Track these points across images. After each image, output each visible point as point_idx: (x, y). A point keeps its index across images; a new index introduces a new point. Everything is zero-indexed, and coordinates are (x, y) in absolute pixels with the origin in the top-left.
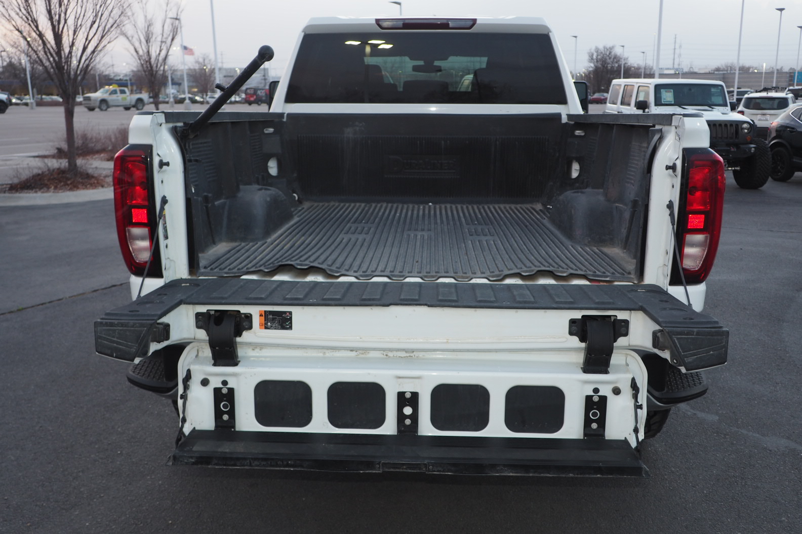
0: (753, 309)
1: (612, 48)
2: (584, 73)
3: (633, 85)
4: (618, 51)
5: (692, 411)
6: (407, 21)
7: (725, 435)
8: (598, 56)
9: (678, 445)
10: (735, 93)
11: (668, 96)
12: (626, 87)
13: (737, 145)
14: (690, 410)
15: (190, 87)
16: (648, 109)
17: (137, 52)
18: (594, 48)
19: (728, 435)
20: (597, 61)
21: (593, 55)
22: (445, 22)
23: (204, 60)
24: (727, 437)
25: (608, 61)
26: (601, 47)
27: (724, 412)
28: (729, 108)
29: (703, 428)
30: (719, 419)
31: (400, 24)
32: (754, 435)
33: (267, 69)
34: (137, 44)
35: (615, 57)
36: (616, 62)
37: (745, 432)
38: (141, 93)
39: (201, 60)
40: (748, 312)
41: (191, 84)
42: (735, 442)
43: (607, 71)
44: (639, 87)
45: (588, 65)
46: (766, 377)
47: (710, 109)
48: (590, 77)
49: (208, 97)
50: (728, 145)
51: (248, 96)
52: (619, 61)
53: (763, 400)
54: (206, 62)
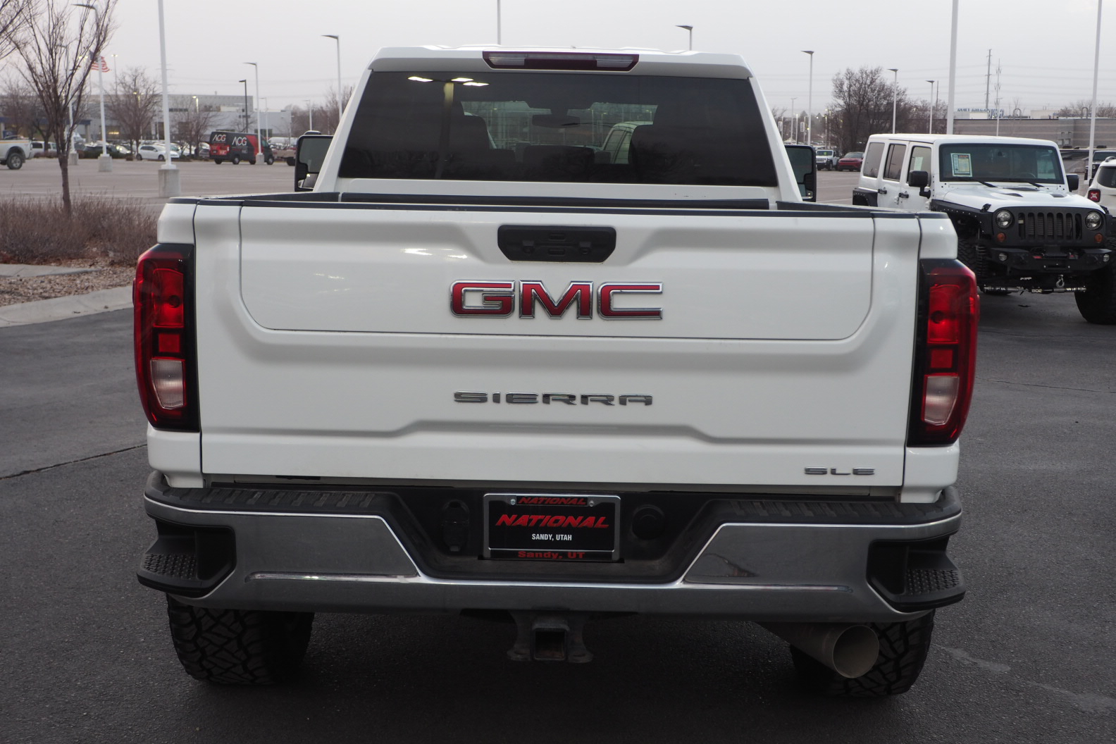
0: (1084, 514)
1: (875, 73)
2: (828, 116)
3: (905, 145)
4: (887, 78)
5: (971, 659)
6: (531, 57)
7: (1018, 691)
8: (851, 86)
9: (945, 705)
10: (1091, 156)
11: (962, 164)
12: (892, 146)
13: (1079, 250)
14: (968, 658)
15: (108, 128)
16: (929, 186)
17: (31, 68)
18: (844, 72)
19: (1023, 691)
20: (850, 96)
21: (842, 84)
22: (590, 58)
23: (135, 80)
24: (1020, 694)
25: (870, 94)
26: (856, 70)
27: (1020, 661)
28: (1066, 185)
29: (986, 683)
30: (1011, 671)
31: (521, 60)
32: (1062, 691)
33: (251, 98)
34: (33, 56)
35: (882, 87)
36: (885, 98)
37: (1047, 687)
38: (16, 138)
39: (129, 80)
40: (1075, 519)
41: (109, 123)
42: (1031, 701)
43: (869, 114)
44: (914, 147)
45: (835, 102)
46: (1091, 613)
47: (1034, 187)
48: (837, 124)
49: (140, 147)
50: (1065, 249)
51: (215, 147)
52: (889, 95)
53: (1082, 645)
54: (139, 82)
